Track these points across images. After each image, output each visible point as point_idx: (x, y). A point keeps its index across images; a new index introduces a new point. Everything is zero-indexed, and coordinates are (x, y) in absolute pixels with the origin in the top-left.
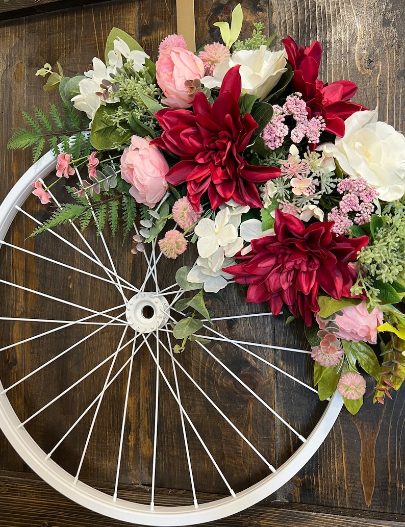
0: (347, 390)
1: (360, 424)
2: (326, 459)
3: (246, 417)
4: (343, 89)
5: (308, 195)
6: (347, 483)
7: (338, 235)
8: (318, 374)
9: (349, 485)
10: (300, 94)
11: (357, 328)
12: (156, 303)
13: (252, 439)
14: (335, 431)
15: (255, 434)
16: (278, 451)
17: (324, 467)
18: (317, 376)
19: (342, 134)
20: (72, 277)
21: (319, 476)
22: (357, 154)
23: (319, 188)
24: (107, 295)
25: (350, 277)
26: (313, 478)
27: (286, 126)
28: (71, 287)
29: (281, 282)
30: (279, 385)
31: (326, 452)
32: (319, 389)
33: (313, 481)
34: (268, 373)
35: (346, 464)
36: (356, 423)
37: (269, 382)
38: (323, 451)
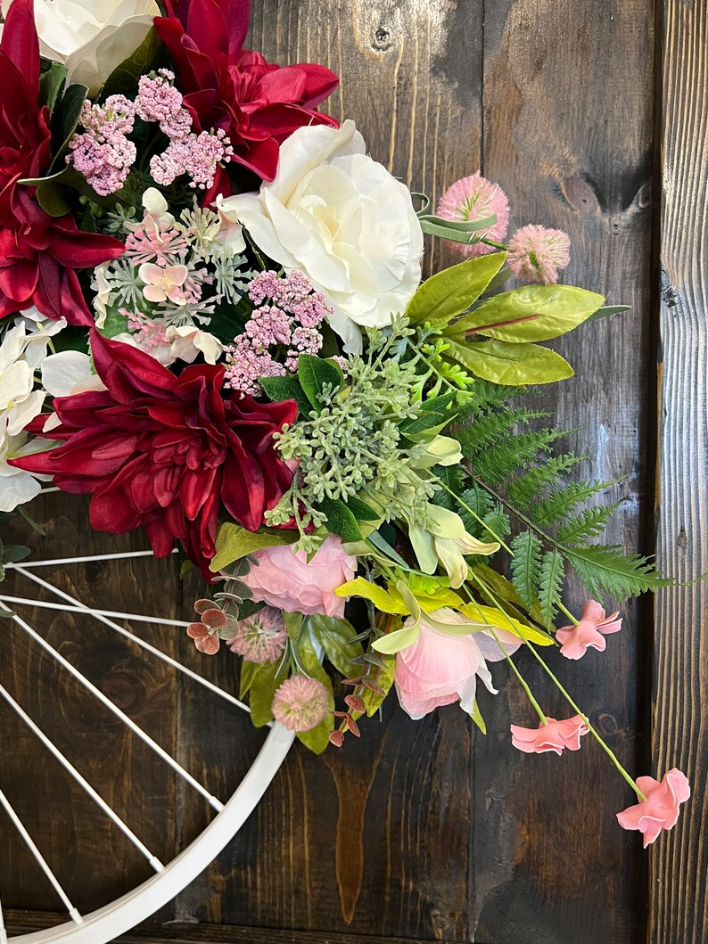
0: (288, 712)
1: (339, 768)
2: (273, 837)
3: (120, 758)
4: (306, 82)
5: (182, 303)
6: (310, 882)
7: (243, 396)
8: (247, 674)
9: (314, 884)
10: (171, 76)
11: (295, 590)
13: (131, 801)
14: (292, 782)
15: (137, 791)
16: (180, 824)
17: (268, 853)
18: (246, 679)
19: (272, 174)
21: (259, 870)
22: (301, 221)
23: (208, 290)
25: (277, 485)
26: (246, 874)
27: (132, 144)
29: (156, 491)
30: (187, 693)
31: (273, 824)
32: (251, 705)
33: (246, 880)
34: (165, 670)
35: (309, 845)
36: (331, 765)
37: (167, 689)
38: (268, 822)
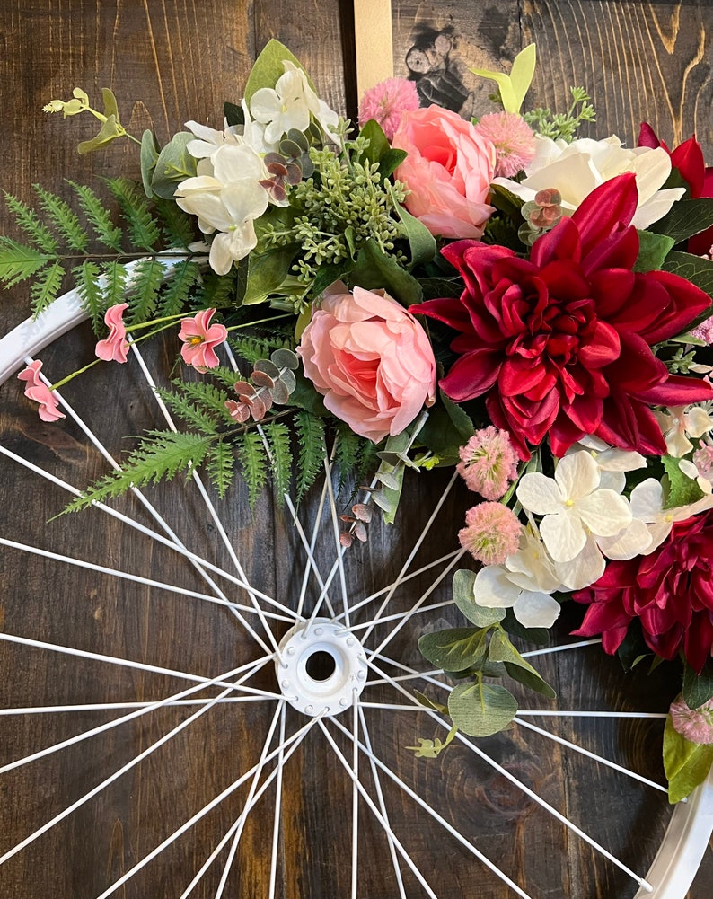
3: (513, 857)
12: (349, 645)
20: (99, 592)
24: (194, 630)
28: (97, 615)
32: (670, 783)
34: (552, 759)
